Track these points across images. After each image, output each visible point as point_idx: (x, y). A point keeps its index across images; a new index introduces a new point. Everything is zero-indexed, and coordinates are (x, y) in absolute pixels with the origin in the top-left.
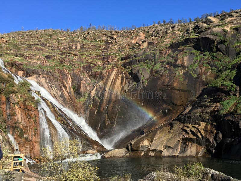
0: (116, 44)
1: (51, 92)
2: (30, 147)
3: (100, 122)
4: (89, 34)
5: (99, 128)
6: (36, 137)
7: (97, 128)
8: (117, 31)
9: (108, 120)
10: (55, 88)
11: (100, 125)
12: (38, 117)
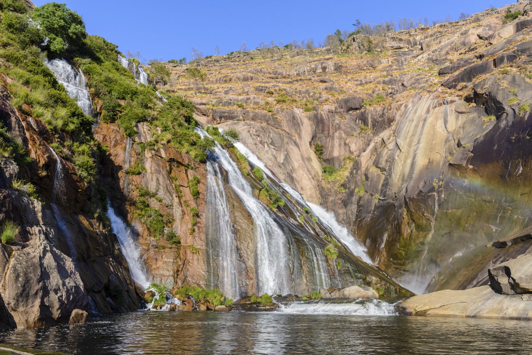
0: (423, 53)
1: (260, 153)
2: (177, 262)
3: (387, 230)
4: (354, 41)
5: (383, 246)
6: (194, 237)
7: (380, 245)
8: (423, 27)
9: (408, 223)
10: (271, 146)
11: (385, 237)
12: (203, 183)
